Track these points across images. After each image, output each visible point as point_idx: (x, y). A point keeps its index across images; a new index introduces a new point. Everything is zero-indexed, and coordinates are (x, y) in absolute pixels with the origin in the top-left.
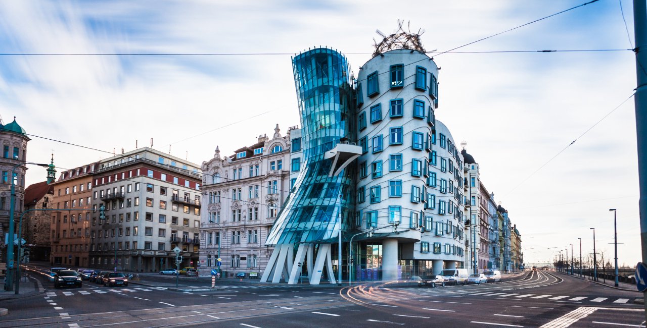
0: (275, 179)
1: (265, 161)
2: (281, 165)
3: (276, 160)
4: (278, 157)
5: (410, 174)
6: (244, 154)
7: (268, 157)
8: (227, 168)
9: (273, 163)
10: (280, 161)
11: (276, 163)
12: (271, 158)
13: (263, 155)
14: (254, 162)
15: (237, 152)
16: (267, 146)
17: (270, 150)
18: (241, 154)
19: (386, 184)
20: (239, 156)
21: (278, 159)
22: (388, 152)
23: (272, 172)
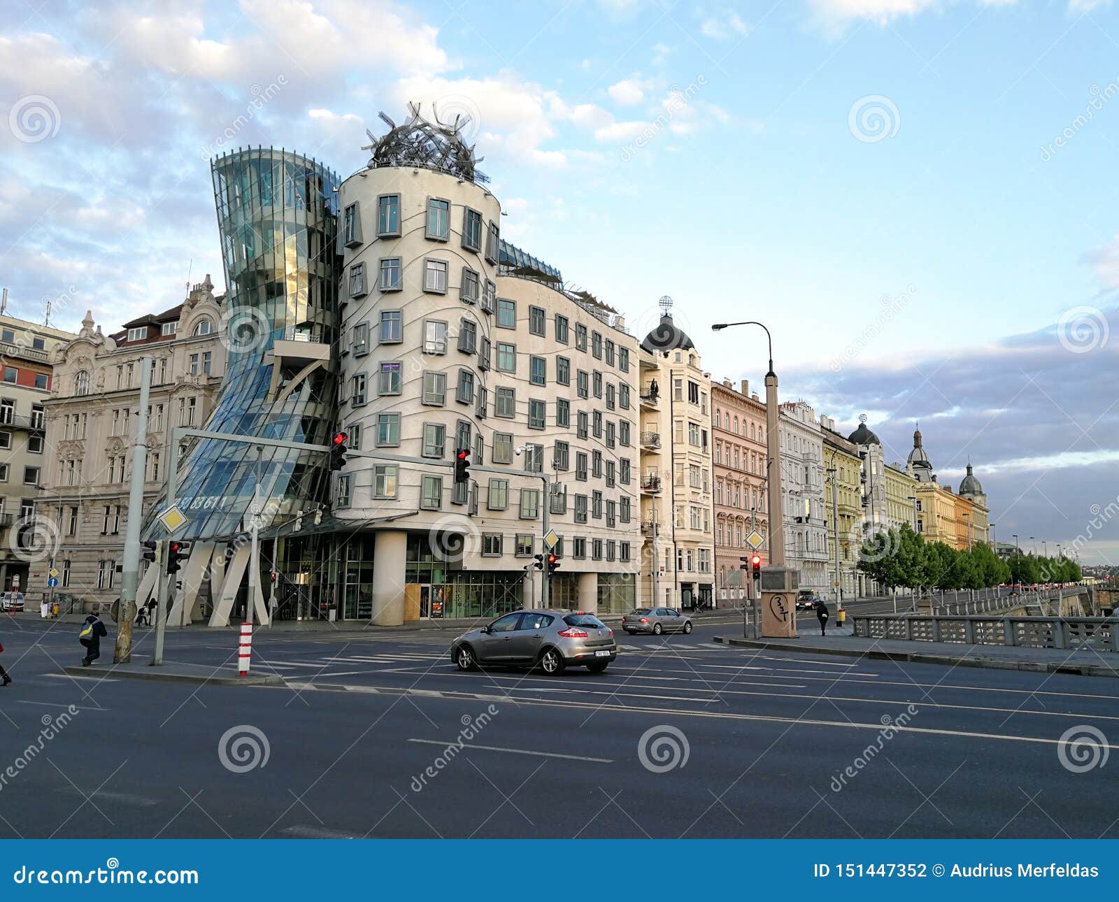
0: (192, 394)
1: (179, 352)
2: (210, 362)
3: (200, 352)
4: (204, 345)
5: (419, 400)
6: (142, 333)
7: (185, 343)
8: (105, 363)
9: (194, 357)
10: (207, 355)
11: (200, 357)
12: (191, 347)
13: (177, 339)
14: (158, 354)
15: (129, 326)
16: (185, 321)
17: (191, 330)
18: (138, 332)
19: (372, 421)
20: (134, 335)
21: (205, 351)
22: (379, 356)
23: (188, 379)
